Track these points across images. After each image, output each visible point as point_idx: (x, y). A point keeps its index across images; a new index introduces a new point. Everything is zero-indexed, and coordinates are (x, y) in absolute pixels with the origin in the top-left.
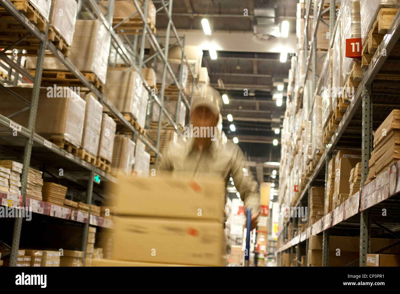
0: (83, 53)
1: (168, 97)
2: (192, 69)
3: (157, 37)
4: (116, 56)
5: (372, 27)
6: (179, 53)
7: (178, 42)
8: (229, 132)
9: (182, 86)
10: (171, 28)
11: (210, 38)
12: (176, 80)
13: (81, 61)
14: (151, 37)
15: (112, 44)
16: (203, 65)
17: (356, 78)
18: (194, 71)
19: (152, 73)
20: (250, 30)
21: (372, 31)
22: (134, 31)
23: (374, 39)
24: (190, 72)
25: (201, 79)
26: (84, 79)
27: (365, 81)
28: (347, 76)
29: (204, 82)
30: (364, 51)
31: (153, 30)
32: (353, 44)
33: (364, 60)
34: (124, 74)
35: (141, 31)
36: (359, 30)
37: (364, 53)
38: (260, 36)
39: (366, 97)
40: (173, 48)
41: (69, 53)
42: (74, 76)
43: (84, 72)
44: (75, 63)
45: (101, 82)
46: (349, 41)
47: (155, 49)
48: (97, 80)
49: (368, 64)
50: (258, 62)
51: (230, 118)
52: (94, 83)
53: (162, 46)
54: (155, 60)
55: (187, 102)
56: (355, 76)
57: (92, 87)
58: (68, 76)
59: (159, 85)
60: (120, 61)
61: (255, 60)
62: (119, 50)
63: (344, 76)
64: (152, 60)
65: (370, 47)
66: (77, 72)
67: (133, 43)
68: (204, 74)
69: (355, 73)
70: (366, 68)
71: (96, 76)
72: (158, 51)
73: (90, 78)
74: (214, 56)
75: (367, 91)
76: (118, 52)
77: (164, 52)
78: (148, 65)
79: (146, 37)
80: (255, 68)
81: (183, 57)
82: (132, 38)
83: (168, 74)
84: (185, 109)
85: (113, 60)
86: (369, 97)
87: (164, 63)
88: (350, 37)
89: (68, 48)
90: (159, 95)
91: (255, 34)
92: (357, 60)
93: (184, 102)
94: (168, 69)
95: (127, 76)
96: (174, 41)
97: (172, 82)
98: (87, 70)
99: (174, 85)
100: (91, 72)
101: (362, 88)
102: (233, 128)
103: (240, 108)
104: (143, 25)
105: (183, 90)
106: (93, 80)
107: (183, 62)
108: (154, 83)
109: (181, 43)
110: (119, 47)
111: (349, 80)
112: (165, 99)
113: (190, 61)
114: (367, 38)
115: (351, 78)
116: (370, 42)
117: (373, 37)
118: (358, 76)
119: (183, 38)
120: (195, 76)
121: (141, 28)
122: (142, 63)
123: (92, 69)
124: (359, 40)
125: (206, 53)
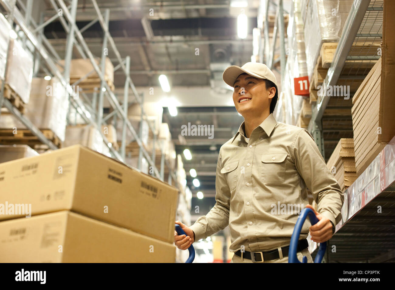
0: (41, 110)
1: (130, 154)
2: (152, 125)
3: (116, 95)
4: (76, 116)
5: (317, 63)
6: (138, 110)
7: (136, 99)
8: (193, 188)
9: (142, 142)
10: (130, 86)
11: (169, 94)
12: (136, 137)
13: (38, 119)
14: (109, 95)
15: (71, 104)
16: (163, 121)
17: (307, 116)
18: (154, 127)
19: (112, 130)
20: (208, 84)
21: (317, 66)
22: (92, 89)
23: (319, 74)
24: (150, 128)
25: (162, 135)
26: (42, 136)
27: (314, 117)
28: (298, 115)
29: (165, 139)
30: (312, 88)
31: (111, 87)
32: (301, 82)
33: (312, 96)
34: (83, 132)
35: (99, 89)
36: (305, 69)
37: (312, 90)
38: (218, 89)
39: (317, 133)
40: (132, 106)
41: (25, 111)
42: (31, 134)
43: (42, 130)
44: (33, 120)
45: (59, 139)
46: (296, 80)
47: (114, 107)
48: (55, 137)
49: (315, 100)
50: (218, 117)
51: (193, 173)
52: (53, 140)
53: (121, 104)
54: (115, 118)
55: (148, 157)
56: (305, 113)
57: (51, 144)
58: (26, 135)
59: (119, 142)
60: (80, 120)
61: (215, 114)
62: (79, 110)
63: (296, 116)
64: (112, 118)
65: (316, 83)
66: (35, 130)
67: (92, 102)
68: (165, 130)
69: (304, 110)
70: (315, 104)
71: (54, 133)
72: (117, 108)
73: (48, 135)
74: (174, 113)
75: (317, 126)
76: (77, 112)
77: (123, 109)
78: (108, 122)
79: (105, 95)
80: (215, 122)
81: (143, 113)
82: (90, 96)
83: (129, 131)
84: (147, 165)
85: (72, 120)
86: (319, 133)
87: (124, 119)
88: (298, 77)
89: (25, 106)
90: (120, 152)
91: (212, 89)
92: (305, 97)
93: (146, 158)
94: (128, 126)
95: (86, 134)
96: (132, 99)
97: (133, 139)
98: (45, 127)
99: (134, 142)
100: (48, 130)
101: (313, 125)
102: (196, 183)
103: (203, 162)
104: (100, 83)
105: (144, 146)
106: (51, 137)
107: (143, 119)
108: (114, 140)
109: (140, 100)
110: (78, 106)
111: (300, 118)
112: (127, 156)
113: (150, 118)
114: (313, 74)
115: (302, 117)
116: (316, 78)
117: (319, 72)
118: (308, 113)
119: (141, 95)
120: (156, 133)
121: (99, 86)
122: (101, 120)
123: (49, 126)
124: (306, 78)
125: (165, 110)
